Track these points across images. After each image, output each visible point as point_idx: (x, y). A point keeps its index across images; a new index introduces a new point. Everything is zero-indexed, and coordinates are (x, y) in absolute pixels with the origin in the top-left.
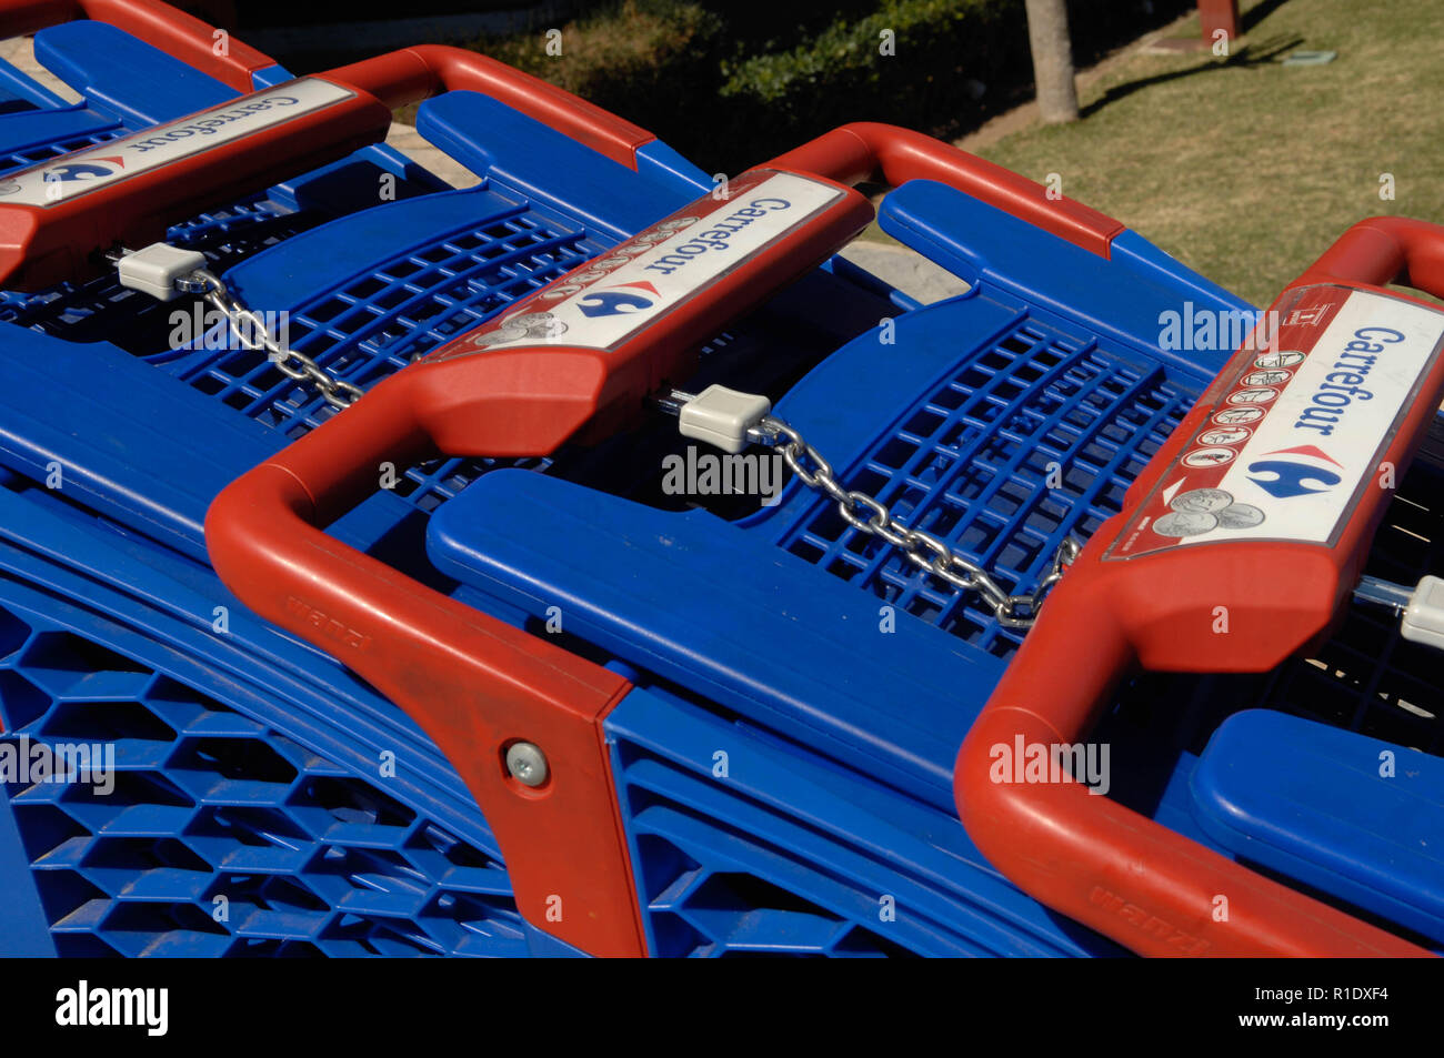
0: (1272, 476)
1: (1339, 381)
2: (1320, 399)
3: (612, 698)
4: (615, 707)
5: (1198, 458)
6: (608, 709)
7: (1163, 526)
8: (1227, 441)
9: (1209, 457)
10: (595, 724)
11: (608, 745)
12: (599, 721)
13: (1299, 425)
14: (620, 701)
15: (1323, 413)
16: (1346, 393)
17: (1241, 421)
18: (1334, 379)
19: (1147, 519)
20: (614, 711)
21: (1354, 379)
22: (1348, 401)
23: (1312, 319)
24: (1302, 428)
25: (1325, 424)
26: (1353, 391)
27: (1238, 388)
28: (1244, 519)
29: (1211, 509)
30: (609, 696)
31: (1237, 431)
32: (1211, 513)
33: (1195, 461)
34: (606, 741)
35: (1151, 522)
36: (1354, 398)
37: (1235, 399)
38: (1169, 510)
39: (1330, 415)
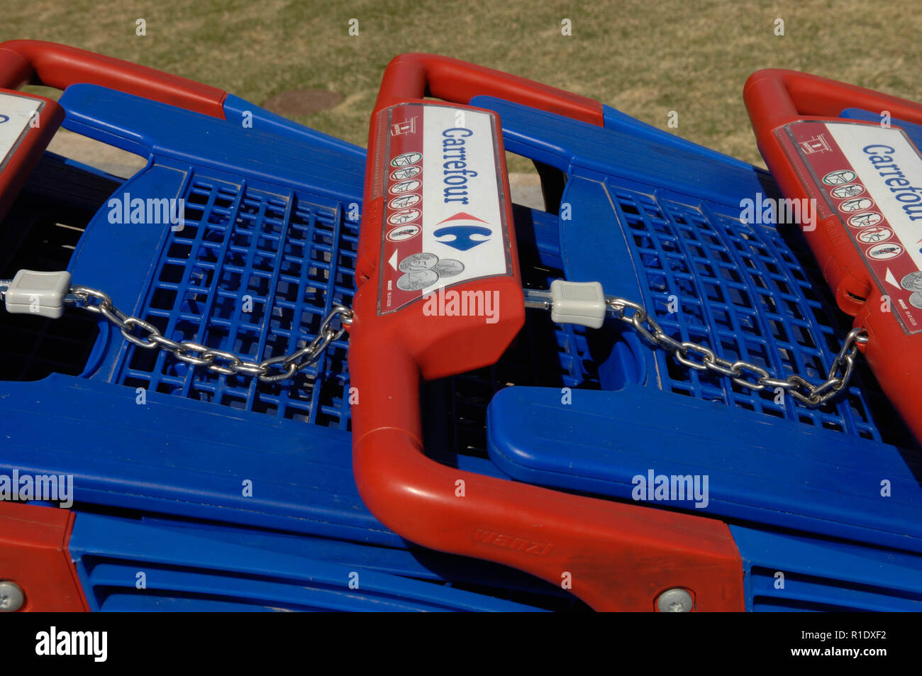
0: (452, 238)
1: (452, 167)
2: (449, 181)
3: (67, 527)
4: (71, 534)
5: (397, 234)
6: (67, 538)
7: (403, 283)
8: (408, 220)
9: (405, 233)
10: (63, 551)
11: (75, 563)
12: (65, 548)
13: (447, 201)
14: (72, 529)
15: (455, 189)
16: (461, 174)
17: (408, 205)
18: (449, 166)
19: (390, 282)
20: (72, 537)
21: (460, 165)
22: (466, 180)
23: (410, 129)
24: (449, 202)
25: (462, 197)
26: (465, 172)
27: (391, 183)
28: (453, 269)
29: (428, 267)
30: (65, 527)
31: (410, 212)
32: (430, 270)
33: (396, 236)
34: (73, 561)
35: (394, 285)
36: (467, 176)
37: (395, 190)
38: (400, 274)
39: (461, 191)
